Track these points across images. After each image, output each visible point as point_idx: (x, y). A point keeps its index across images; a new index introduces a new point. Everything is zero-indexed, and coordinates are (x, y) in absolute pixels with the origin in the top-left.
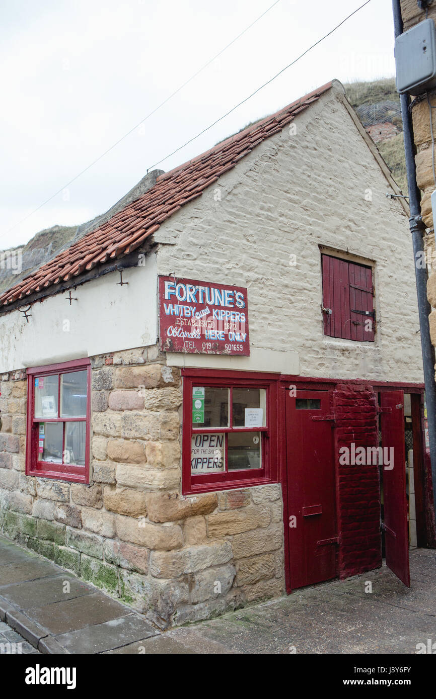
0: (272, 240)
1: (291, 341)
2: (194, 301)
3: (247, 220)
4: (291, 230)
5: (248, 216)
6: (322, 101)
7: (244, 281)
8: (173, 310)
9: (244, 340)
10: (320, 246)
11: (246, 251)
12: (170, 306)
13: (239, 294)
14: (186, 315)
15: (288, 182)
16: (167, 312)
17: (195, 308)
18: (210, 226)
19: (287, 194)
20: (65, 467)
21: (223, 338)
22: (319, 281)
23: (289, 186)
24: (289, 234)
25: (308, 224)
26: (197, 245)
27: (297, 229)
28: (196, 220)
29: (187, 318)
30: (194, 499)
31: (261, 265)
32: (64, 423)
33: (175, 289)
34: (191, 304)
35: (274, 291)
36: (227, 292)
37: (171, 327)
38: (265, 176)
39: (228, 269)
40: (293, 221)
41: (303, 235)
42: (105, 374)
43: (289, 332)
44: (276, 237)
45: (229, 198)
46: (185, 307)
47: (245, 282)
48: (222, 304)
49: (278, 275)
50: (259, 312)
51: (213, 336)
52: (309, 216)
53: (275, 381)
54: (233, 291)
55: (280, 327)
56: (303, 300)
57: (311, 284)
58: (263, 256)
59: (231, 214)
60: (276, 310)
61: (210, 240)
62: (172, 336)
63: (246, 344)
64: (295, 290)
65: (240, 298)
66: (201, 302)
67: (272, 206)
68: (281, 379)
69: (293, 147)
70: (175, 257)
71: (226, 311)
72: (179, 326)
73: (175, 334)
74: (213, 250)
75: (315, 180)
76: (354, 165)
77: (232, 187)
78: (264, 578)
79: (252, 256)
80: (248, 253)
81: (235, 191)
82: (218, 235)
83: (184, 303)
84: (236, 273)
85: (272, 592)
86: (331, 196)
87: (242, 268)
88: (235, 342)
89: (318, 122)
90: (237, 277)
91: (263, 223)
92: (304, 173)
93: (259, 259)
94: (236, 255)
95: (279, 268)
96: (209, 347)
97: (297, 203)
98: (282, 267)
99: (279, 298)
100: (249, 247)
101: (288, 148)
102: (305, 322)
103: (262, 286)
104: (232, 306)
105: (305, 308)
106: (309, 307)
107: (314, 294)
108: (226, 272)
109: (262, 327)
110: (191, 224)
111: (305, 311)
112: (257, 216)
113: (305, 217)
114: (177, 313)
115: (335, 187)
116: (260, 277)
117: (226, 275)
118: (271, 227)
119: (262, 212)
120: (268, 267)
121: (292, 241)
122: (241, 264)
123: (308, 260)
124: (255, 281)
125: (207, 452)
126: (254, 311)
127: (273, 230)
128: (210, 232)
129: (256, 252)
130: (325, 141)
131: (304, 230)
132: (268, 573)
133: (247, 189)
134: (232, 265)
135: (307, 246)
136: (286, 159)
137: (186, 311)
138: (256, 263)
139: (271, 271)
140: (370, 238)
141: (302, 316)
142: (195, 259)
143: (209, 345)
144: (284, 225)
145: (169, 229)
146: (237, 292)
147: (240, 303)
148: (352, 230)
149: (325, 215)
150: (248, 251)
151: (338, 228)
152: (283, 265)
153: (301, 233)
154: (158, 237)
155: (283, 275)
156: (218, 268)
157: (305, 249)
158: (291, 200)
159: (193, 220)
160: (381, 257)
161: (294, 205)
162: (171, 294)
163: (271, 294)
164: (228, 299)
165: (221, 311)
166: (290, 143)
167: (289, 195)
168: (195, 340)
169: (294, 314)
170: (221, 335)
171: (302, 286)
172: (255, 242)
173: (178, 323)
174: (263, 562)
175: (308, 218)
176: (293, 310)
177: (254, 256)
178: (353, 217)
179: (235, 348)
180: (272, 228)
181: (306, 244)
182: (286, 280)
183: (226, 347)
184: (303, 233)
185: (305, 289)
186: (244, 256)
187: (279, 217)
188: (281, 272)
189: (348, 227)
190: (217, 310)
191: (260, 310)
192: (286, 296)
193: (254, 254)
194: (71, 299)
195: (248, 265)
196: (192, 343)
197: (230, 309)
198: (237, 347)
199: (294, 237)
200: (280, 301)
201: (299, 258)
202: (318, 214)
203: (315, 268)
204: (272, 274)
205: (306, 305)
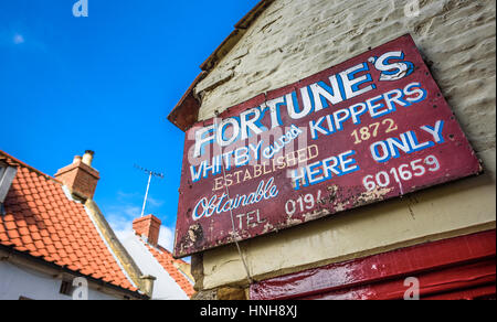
8: (209, 167)
9: (439, 140)
12: (204, 164)
13: (384, 57)
14: (237, 164)
17: (260, 142)
21: (347, 166)
36: (347, 72)
37: (202, 200)
46: (237, 151)
48: (336, 100)
51: (317, 176)
54: (366, 62)
63: (452, 146)
65: (390, 61)
71: (352, 107)
72: (221, 192)
73: (209, 211)
88: (403, 158)
96: (305, 204)
104: (368, 89)
114: (216, 170)
137: (237, 158)
143: (310, 199)
146: (377, 58)
147: (393, 70)
164: (350, 84)
165: (336, 113)
168: (261, 204)
170: (343, 163)
173: (219, 186)
179: (403, 173)
183: (366, 184)
190: (321, 119)
196: (254, 215)
197: (362, 98)
198: (414, 168)
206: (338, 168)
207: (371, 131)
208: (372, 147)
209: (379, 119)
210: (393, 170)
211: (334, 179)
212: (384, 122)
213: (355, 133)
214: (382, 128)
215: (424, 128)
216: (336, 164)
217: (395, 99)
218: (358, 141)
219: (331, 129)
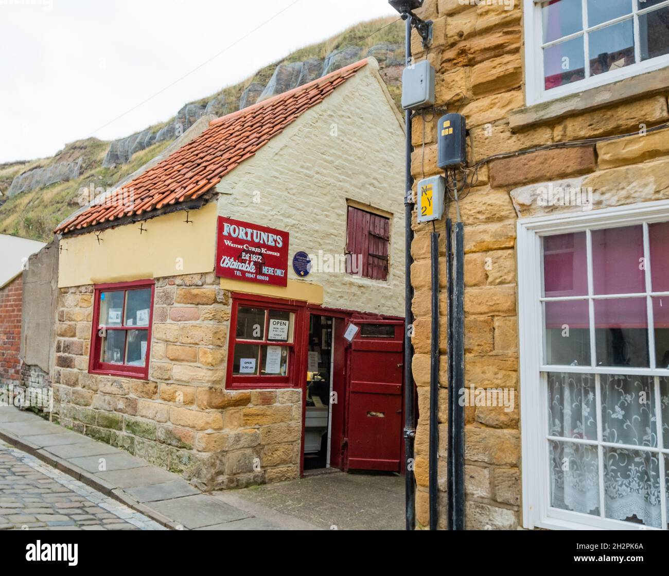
0: (308, 193)
1: (317, 276)
3: (289, 176)
4: (324, 186)
5: (291, 173)
6: (359, 75)
10: (347, 200)
11: (287, 201)
15: (324, 145)
18: (260, 180)
20: (125, 367)
22: (344, 228)
23: (325, 148)
24: (322, 189)
25: (339, 181)
26: (248, 195)
27: (329, 185)
28: (249, 175)
30: (234, 394)
31: (298, 213)
32: (127, 331)
35: (307, 235)
38: (307, 140)
39: (271, 215)
40: (326, 178)
41: (334, 190)
42: (168, 293)
44: (311, 191)
45: (276, 158)
47: (284, 226)
49: (311, 222)
52: (340, 174)
53: (302, 307)
56: (330, 243)
57: (337, 231)
58: (300, 206)
59: (277, 171)
64: (323, 235)
67: (309, 165)
68: (307, 306)
69: (331, 116)
70: (231, 204)
74: (261, 200)
75: (347, 144)
76: (382, 131)
77: (279, 150)
78: (284, 462)
79: (291, 205)
80: (288, 203)
81: (281, 153)
82: (266, 188)
84: (278, 219)
85: (289, 474)
86: (359, 157)
87: (283, 215)
89: (353, 94)
90: (279, 223)
91: (301, 179)
92: (339, 138)
93: (296, 209)
94: (278, 204)
95: (312, 216)
97: (330, 163)
99: (310, 241)
100: (289, 198)
101: (327, 117)
103: (297, 230)
105: (330, 250)
106: (334, 249)
107: (339, 239)
108: (270, 218)
110: (245, 178)
112: (297, 173)
113: (337, 175)
115: (363, 150)
116: (296, 222)
117: (270, 220)
118: (309, 182)
119: (303, 170)
120: (304, 215)
121: (325, 195)
122: (282, 212)
123: (336, 211)
124: (292, 226)
127: (309, 185)
128: (260, 185)
129: (295, 202)
130: (358, 111)
131: (335, 186)
132: (287, 459)
133: (291, 150)
134: (275, 212)
135: (336, 199)
136: (325, 126)
138: (294, 211)
139: (306, 218)
140: (390, 194)
142: (246, 207)
144: (319, 181)
145: (228, 182)
148: (375, 186)
149: (353, 173)
151: (363, 185)
152: (315, 214)
153: (332, 188)
154: (219, 188)
155: (315, 222)
156: (264, 214)
157: (335, 202)
158: (326, 161)
159: (247, 175)
160: (399, 211)
161: (328, 164)
163: (304, 237)
166: (329, 112)
167: (324, 156)
171: (330, 232)
172: (294, 195)
174: (283, 450)
175: (339, 176)
177: (293, 206)
178: (378, 176)
180: (309, 184)
181: (336, 197)
182: (316, 227)
184: (334, 188)
185: (332, 234)
186: (285, 206)
187: (315, 175)
188: (313, 220)
189: (372, 184)
192: (316, 239)
193: (293, 204)
194: (142, 229)
195: (288, 213)
199: (325, 191)
200: (311, 243)
201: (329, 209)
202: (347, 173)
203: (341, 218)
204: (306, 221)
205: (331, 247)
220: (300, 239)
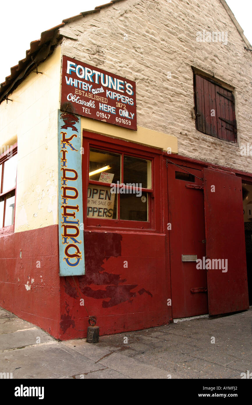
0: (155, 55)
1: (171, 128)
2: (91, 80)
3: (136, 37)
4: (170, 52)
7: (133, 77)
8: (73, 82)
9: (132, 118)
10: (193, 68)
11: (135, 58)
12: (71, 79)
13: (129, 84)
14: (83, 88)
15: (167, 19)
16: (68, 82)
17: (91, 85)
18: (106, 34)
19: (167, 27)
21: (114, 112)
23: (168, 22)
24: (169, 54)
25: (183, 51)
26: (94, 44)
27: (175, 52)
28: (94, 28)
29: (84, 91)
31: (147, 70)
33: (76, 68)
34: (88, 82)
35: (157, 90)
36: (119, 81)
37: (70, 94)
38: (150, 11)
39: (120, 67)
40: (171, 46)
41: (180, 57)
43: (169, 121)
44: (159, 54)
45: (121, 18)
46: (83, 83)
47: (134, 79)
48: (115, 88)
49: (160, 80)
50: (145, 102)
51: (106, 109)
52: (184, 46)
53: (159, 155)
54: (124, 81)
55: (162, 116)
56: (180, 101)
57: (186, 92)
58: (148, 65)
59: (123, 29)
60: (159, 104)
61: (106, 44)
62: (71, 101)
63: (134, 122)
64: (173, 93)
65: (130, 87)
66: (97, 82)
67: (155, 32)
68: (163, 154)
70: (77, 49)
71: (118, 94)
72: (77, 95)
73: (74, 100)
74: (108, 51)
75: (188, 23)
76: (217, 21)
77: (124, 12)
79: (139, 62)
80: (136, 59)
81: (126, 15)
82: (112, 42)
83: (83, 80)
84: (126, 71)
87: (131, 68)
88: (125, 118)
90: (127, 74)
91: (148, 42)
92: (179, 17)
93: (145, 66)
94: (127, 59)
95: (161, 75)
96: (102, 116)
97: (174, 35)
98: (164, 75)
99: (161, 96)
100: (137, 55)
102: (181, 117)
103: (148, 84)
104: (123, 92)
105: (181, 107)
106: (185, 107)
107: (189, 99)
108: (119, 68)
109: (148, 113)
110: (91, 30)
111: (182, 109)
112: (143, 35)
114: (76, 85)
116: (146, 78)
117: (119, 71)
118: (155, 46)
119: (147, 34)
120: (152, 73)
121: (171, 59)
122: (131, 66)
123: (183, 75)
124: (142, 80)
125: (97, 203)
126: (141, 101)
127: (156, 49)
128: (106, 38)
129: (143, 60)
131: (180, 54)
133: (136, 16)
134: (123, 65)
135: (182, 65)
136: (167, 5)
137: (83, 86)
138: (143, 67)
139: (155, 76)
140: (230, 71)
141: (179, 112)
142: (93, 54)
143: (103, 114)
144: (165, 47)
145: (72, 29)
146: (127, 83)
147: (129, 91)
148: (216, 62)
149: (195, 48)
150: (137, 58)
151: (206, 59)
152: (164, 74)
153: (178, 55)
154: (63, 32)
155: (164, 81)
156: (112, 64)
157: (181, 67)
158: (170, 32)
159: (92, 27)
160: (239, 86)
161: (172, 35)
162: (71, 71)
163: (154, 91)
164: (119, 86)
165: (114, 93)
167: (168, 28)
168: (90, 108)
169: (173, 110)
170: (113, 110)
171: (179, 91)
172: (141, 53)
173: (77, 92)
176: (173, 107)
177: (141, 63)
178: (218, 55)
179: (124, 122)
181: (182, 64)
182: (165, 85)
183: (116, 119)
184: (180, 56)
185: (181, 94)
186: (134, 61)
187: (161, 41)
188: (162, 79)
189: (213, 60)
190: (110, 91)
191: (146, 101)
192: (167, 96)
193: (141, 61)
195: (137, 68)
196: (88, 110)
197: (121, 93)
198: (126, 122)
199: (172, 56)
200: (162, 98)
201: (177, 72)
202: (191, 46)
203: (189, 81)
204: (156, 78)
205: (182, 105)
206: (111, 110)
207: (121, 105)
208: (120, 110)
209: (123, 103)
210: (122, 119)
211: (110, 113)
212: (124, 105)
213: (117, 103)
214: (123, 107)
215: (131, 113)
216: (111, 109)
217: (128, 100)
218: (117, 106)
219: (112, 97)
220: (151, 93)
